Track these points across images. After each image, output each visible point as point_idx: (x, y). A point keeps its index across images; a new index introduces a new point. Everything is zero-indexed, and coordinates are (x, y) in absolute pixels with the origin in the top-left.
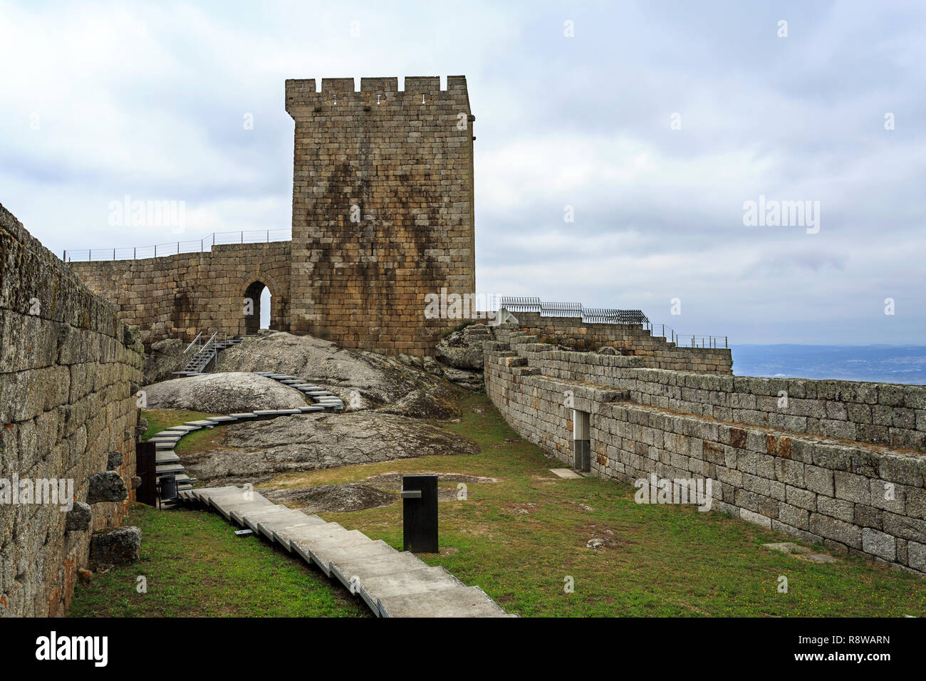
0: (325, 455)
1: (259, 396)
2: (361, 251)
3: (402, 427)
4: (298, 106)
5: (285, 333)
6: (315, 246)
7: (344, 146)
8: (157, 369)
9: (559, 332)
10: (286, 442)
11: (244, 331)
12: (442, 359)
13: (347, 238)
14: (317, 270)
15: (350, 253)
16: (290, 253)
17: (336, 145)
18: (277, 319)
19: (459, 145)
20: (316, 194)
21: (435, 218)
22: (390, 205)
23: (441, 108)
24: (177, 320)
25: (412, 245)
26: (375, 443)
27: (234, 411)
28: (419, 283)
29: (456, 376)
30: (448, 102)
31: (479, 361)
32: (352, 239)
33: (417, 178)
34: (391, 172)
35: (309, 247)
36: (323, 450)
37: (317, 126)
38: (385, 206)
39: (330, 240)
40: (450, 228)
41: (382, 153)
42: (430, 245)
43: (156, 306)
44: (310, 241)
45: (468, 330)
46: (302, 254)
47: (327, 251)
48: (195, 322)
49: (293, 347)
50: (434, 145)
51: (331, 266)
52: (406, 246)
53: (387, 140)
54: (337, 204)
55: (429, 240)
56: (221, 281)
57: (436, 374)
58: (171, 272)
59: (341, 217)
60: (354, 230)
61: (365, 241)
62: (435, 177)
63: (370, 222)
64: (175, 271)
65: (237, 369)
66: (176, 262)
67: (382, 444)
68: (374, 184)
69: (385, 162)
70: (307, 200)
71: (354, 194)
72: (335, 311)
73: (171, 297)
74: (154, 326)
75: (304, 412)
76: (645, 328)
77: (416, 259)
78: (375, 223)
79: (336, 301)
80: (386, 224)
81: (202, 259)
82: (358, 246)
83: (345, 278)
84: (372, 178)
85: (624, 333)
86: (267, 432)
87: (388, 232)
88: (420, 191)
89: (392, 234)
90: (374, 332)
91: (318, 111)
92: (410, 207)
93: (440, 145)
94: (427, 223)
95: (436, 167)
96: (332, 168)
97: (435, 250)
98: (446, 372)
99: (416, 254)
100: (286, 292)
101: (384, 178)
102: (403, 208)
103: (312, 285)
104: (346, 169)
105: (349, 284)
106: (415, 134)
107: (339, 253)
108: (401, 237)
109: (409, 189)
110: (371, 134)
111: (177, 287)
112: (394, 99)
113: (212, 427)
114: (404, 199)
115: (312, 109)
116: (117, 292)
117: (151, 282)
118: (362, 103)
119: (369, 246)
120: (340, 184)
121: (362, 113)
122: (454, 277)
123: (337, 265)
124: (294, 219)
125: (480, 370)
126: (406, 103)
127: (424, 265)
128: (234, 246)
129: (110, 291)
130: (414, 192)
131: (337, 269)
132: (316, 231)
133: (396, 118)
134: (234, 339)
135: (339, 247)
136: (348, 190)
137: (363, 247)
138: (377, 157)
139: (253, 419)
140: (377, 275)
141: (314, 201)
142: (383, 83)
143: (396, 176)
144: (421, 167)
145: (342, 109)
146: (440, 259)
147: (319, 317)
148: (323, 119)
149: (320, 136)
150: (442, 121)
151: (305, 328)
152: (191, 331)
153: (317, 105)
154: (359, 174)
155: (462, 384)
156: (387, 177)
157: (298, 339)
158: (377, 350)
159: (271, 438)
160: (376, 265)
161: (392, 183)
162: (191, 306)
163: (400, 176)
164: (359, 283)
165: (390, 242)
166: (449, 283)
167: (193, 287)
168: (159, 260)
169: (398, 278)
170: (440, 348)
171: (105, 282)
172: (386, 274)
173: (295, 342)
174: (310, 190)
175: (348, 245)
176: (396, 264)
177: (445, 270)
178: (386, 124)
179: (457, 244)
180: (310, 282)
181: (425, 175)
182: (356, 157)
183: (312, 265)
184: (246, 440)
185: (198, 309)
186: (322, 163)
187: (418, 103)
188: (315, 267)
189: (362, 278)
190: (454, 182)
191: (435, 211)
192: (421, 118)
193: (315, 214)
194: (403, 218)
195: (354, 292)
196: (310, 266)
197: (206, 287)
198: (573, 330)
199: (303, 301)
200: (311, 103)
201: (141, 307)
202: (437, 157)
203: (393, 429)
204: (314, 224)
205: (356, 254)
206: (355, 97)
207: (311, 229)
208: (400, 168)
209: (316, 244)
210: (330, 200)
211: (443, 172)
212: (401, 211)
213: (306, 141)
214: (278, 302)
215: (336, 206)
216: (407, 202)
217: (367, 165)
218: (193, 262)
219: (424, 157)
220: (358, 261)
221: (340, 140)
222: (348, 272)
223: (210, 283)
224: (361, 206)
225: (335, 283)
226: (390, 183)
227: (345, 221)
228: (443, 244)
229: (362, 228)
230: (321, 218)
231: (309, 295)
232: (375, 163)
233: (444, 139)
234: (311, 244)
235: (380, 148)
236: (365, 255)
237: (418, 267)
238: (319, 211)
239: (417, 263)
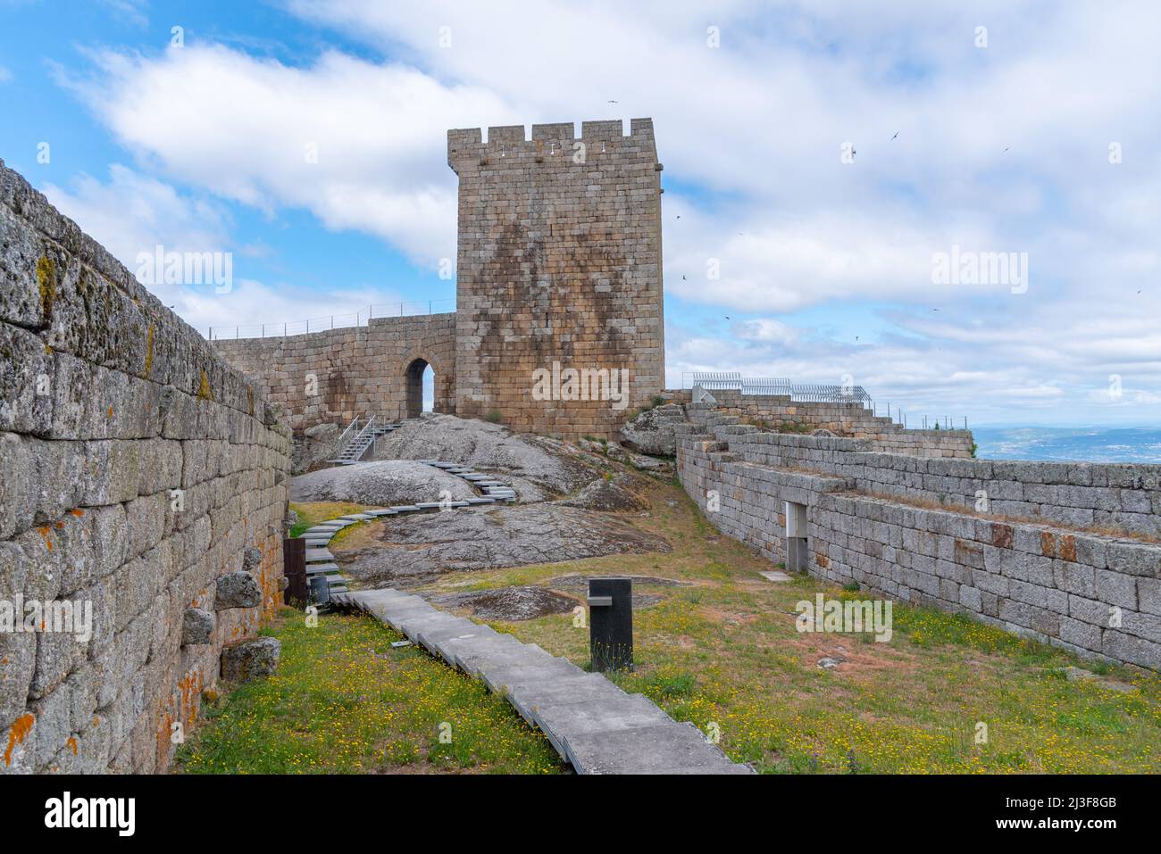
0: (495, 554)
1: (421, 486)
2: (535, 322)
3: (584, 522)
4: (462, 159)
5: (450, 416)
6: (482, 317)
7: (513, 203)
8: (311, 457)
9: (763, 413)
10: (452, 538)
11: (405, 414)
12: (626, 444)
13: (518, 308)
14: (485, 345)
15: (522, 325)
16: (455, 327)
17: (505, 203)
18: (441, 400)
19: (644, 198)
20: (483, 259)
21: (618, 284)
22: (567, 270)
23: (625, 156)
24: (331, 403)
25: (592, 314)
26: (552, 540)
27: (394, 504)
28: (601, 358)
29: (644, 464)
30: (632, 149)
31: (670, 447)
32: (524, 309)
33: (597, 238)
34: (567, 232)
35: (476, 319)
36: (494, 548)
37: (484, 181)
38: (561, 271)
39: (499, 311)
40: (635, 294)
41: (557, 210)
42: (613, 314)
44: (477, 312)
45: (657, 411)
46: (468, 327)
47: (496, 323)
48: (351, 405)
49: (460, 432)
50: (616, 199)
51: (501, 340)
52: (585, 315)
53: (563, 195)
54: (507, 269)
55: (611, 309)
56: (379, 358)
57: (621, 462)
58: (325, 350)
59: (511, 284)
60: (526, 298)
61: (538, 310)
62: (616, 236)
63: (543, 289)
64: (329, 348)
65: (398, 457)
66: (329, 339)
67: (560, 541)
68: (548, 246)
69: (560, 221)
70: (473, 265)
71: (526, 258)
72: (506, 391)
73: (326, 377)
74: (307, 410)
75: (472, 504)
76: (866, 407)
77: (597, 330)
78: (549, 290)
79: (507, 380)
80: (562, 291)
81: (358, 335)
82: (530, 317)
83: (517, 353)
84: (546, 240)
85: (841, 412)
86: (431, 527)
87: (564, 300)
88: (601, 253)
89: (569, 302)
90: (549, 414)
91: (484, 164)
92: (588, 272)
93: (624, 199)
94: (608, 289)
95: (619, 225)
96: (501, 229)
97: (619, 320)
98: (632, 459)
99: (597, 325)
100: (451, 369)
101: (559, 239)
102: (581, 272)
103: (479, 362)
104: (516, 229)
105: (521, 360)
106: (595, 188)
107: (509, 325)
108: (580, 305)
109: (588, 250)
110: (545, 189)
111: (332, 366)
112: (571, 148)
113: (369, 521)
114: (582, 263)
115: (478, 162)
116: (266, 373)
117: (303, 361)
118: (534, 154)
119: (544, 317)
120: (510, 247)
121: (534, 165)
122: (641, 350)
123: (508, 339)
124: (458, 288)
125: (673, 457)
127: (605, 337)
128: (392, 319)
129: (260, 371)
130: (594, 253)
131: (508, 343)
132: (484, 301)
133: (572, 170)
134: (394, 423)
135: (510, 318)
136: (518, 253)
137: (536, 317)
138: (551, 215)
139: (414, 512)
140: (552, 350)
141: (481, 267)
142: (558, 130)
143: (572, 236)
144: (602, 225)
145: (511, 161)
146: (624, 330)
147: (487, 398)
148: (491, 173)
149: (487, 192)
150: (626, 171)
151: (472, 411)
152: (347, 415)
153: (484, 158)
154: (531, 234)
155: (650, 473)
156: (563, 237)
157: (465, 423)
158: (552, 435)
159: (434, 534)
160: (551, 338)
161: (569, 244)
162: (346, 387)
163: (577, 236)
164: (532, 359)
165: (567, 312)
166: (635, 357)
167: (349, 366)
168: (311, 337)
169: (576, 352)
170: (626, 432)
171: (254, 363)
172: (562, 348)
173: (461, 426)
174: (476, 254)
175: (520, 316)
176: (574, 337)
177: (629, 342)
178: (561, 177)
179: (643, 312)
180: (477, 358)
181: (607, 234)
182: (528, 216)
183: (480, 339)
184: (407, 536)
185: (354, 390)
186: (490, 223)
187: (597, 151)
188: (483, 342)
189: (536, 352)
190: (640, 241)
191: (618, 275)
192: (601, 168)
193: (483, 282)
194: (581, 284)
195: (527, 369)
196: (477, 340)
197: (362, 365)
198: (780, 410)
199: (470, 380)
200: (477, 156)
201: (292, 389)
202: (619, 213)
203: (573, 523)
204: (480, 292)
205: (528, 325)
206: (526, 148)
207: (477, 298)
208: (577, 226)
209: (484, 314)
210: (498, 266)
211: (627, 230)
212: (579, 276)
213: (470, 199)
214: (443, 381)
215: (505, 272)
216: (586, 266)
217: (540, 223)
218: (348, 338)
219: (605, 213)
220: (531, 333)
221: (509, 196)
222: (520, 347)
223: (367, 361)
224: (533, 271)
225: (505, 360)
226: (566, 244)
227: (516, 288)
228: (627, 312)
229: (535, 296)
230: (489, 286)
231: (476, 373)
232: (549, 222)
233: (628, 192)
234: (478, 316)
235: (555, 204)
236: (539, 327)
237: (599, 339)
238: (487, 278)
239: (598, 335)
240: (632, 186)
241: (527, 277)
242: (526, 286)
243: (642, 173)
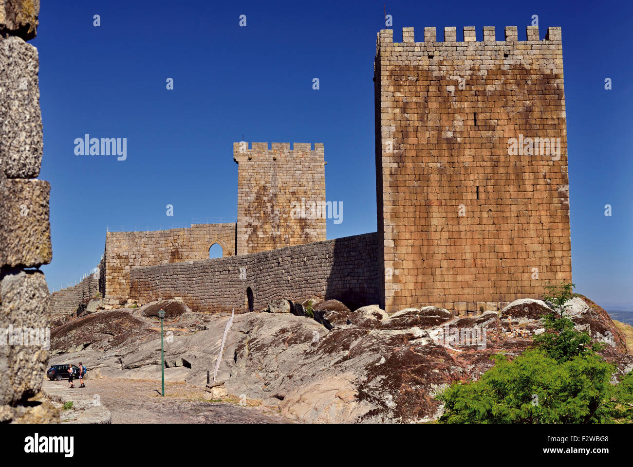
2: (273, 229)
4: (240, 156)
7: (263, 177)
13: (265, 223)
14: (250, 239)
15: (267, 230)
17: (260, 176)
19: (320, 177)
20: (250, 201)
22: (287, 207)
23: (312, 159)
25: (298, 226)
30: (315, 156)
32: (268, 223)
33: (300, 193)
34: (287, 191)
35: (247, 227)
37: (250, 166)
38: (284, 207)
39: (257, 224)
41: (283, 180)
42: (307, 226)
43: (161, 256)
44: (246, 224)
46: (243, 230)
47: (255, 229)
50: (308, 177)
51: (257, 237)
52: (295, 227)
54: (260, 205)
55: (306, 224)
56: (196, 243)
58: (169, 238)
59: (262, 212)
60: (269, 218)
61: (274, 224)
62: (308, 193)
63: (276, 215)
64: (172, 238)
66: (173, 233)
68: (279, 196)
69: (284, 185)
70: (245, 203)
71: (269, 201)
73: (170, 251)
77: (300, 233)
78: (279, 215)
80: (285, 216)
81: (186, 232)
82: (271, 226)
83: (265, 242)
84: (278, 193)
87: (286, 220)
88: (301, 200)
89: (288, 221)
91: (250, 159)
93: (311, 177)
95: (309, 188)
96: (258, 188)
97: (309, 229)
99: (300, 231)
101: (284, 193)
103: (248, 246)
104: (264, 188)
105: (267, 245)
106: (299, 172)
107: (261, 230)
108: (292, 222)
109: (296, 199)
110: (277, 171)
111: (173, 246)
112: (289, 154)
115: (247, 158)
116: (138, 248)
117: (158, 243)
118: (272, 156)
119: (277, 227)
120: (261, 196)
121: (273, 161)
123: (260, 236)
126: (294, 156)
127: (304, 236)
129: (135, 248)
131: (261, 238)
132: (250, 219)
133: (289, 163)
135: (261, 227)
136: (266, 198)
137: (273, 227)
138: (280, 183)
140: (280, 241)
141: (249, 204)
142: (283, 146)
143: (290, 192)
144: (302, 188)
145: (262, 158)
146: (312, 233)
148: (253, 163)
149: (251, 171)
150: (313, 165)
153: (250, 156)
154: (271, 191)
160: (280, 236)
161: (288, 196)
162: (180, 256)
163: (292, 192)
164: (271, 245)
165: (287, 225)
167: (181, 246)
168: (163, 232)
169: (291, 243)
171: (131, 243)
172: (285, 241)
174: (246, 198)
175: (266, 226)
176: (290, 236)
177: (314, 239)
178: (284, 166)
179: (320, 226)
180: (247, 244)
181: (304, 192)
182: (270, 182)
183: (248, 236)
185: (184, 257)
186: (253, 185)
187: (300, 156)
188: (249, 237)
189: (273, 242)
190: (319, 196)
192: (302, 163)
193: (249, 211)
195: (269, 249)
196: (247, 236)
197: (188, 246)
199: (243, 253)
200: (247, 155)
201: (152, 256)
202: (310, 183)
204: (248, 215)
205: (270, 230)
206: (269, 153)
207: (247, 218)
208: (291, 188)
209: (250, 225)
210: (256, 204)
211: (313, 191)
213: (244, 174)
215: (259, 207)
217: (275, 187)
218: (181, 233)
219: (303, 183)
220: (271, 234)
221: (261, 174)
222: (266, 239)
223: (190, 244)
224: (272, 207)
225: (259, 245)
226: (287, 196)
227: (264, 214)
228: (313, 226)
229: (273, 218)
230: (252, 212)
231: (246, 251)
232: (279, 186)
233: (313, 175)
234: (247, 226)
235: (281, 178)
236: (275, 231)
237: (301, 237)
238: (251, 209)
239: (300, 235)
240: (315, 172)
241: (269, 209)
242: (269, 213)
243: (319, 167)
